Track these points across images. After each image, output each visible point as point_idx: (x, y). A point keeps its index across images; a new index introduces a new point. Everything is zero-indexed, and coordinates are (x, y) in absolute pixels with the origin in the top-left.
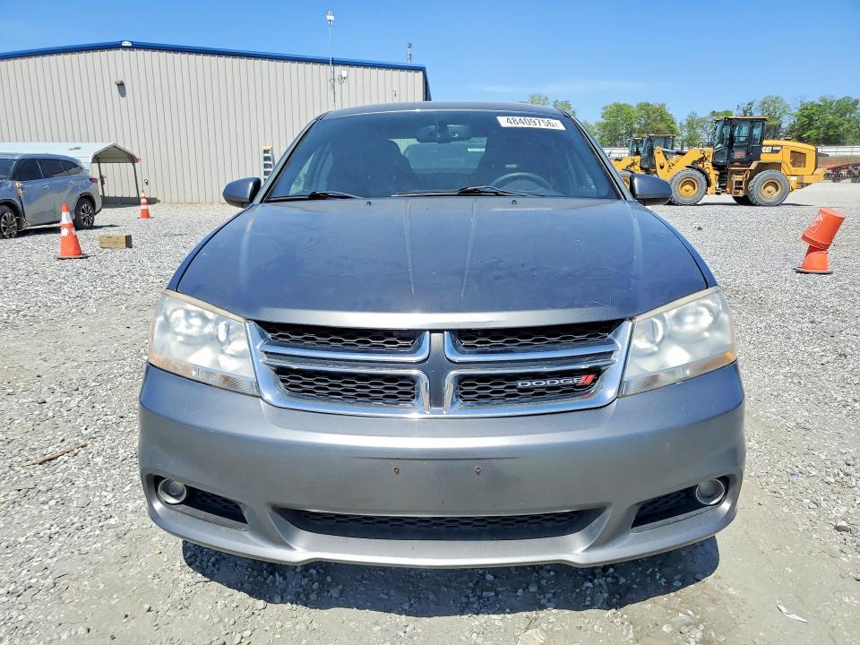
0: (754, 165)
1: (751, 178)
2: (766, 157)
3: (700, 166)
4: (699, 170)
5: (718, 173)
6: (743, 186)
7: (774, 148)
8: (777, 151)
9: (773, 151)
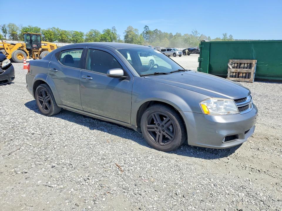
0: (40, 49)
1: (41, 53)
2: (43, 47)
3: (22, 49)
4: (22, 50)
5: (29, 51)
6: (39, 56)
7: (45, 44)
8: (46, 45)
9: (45, 45)
